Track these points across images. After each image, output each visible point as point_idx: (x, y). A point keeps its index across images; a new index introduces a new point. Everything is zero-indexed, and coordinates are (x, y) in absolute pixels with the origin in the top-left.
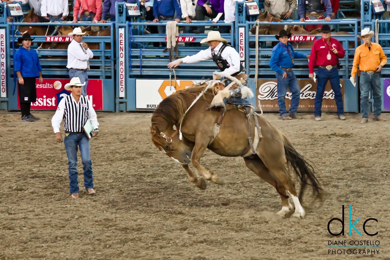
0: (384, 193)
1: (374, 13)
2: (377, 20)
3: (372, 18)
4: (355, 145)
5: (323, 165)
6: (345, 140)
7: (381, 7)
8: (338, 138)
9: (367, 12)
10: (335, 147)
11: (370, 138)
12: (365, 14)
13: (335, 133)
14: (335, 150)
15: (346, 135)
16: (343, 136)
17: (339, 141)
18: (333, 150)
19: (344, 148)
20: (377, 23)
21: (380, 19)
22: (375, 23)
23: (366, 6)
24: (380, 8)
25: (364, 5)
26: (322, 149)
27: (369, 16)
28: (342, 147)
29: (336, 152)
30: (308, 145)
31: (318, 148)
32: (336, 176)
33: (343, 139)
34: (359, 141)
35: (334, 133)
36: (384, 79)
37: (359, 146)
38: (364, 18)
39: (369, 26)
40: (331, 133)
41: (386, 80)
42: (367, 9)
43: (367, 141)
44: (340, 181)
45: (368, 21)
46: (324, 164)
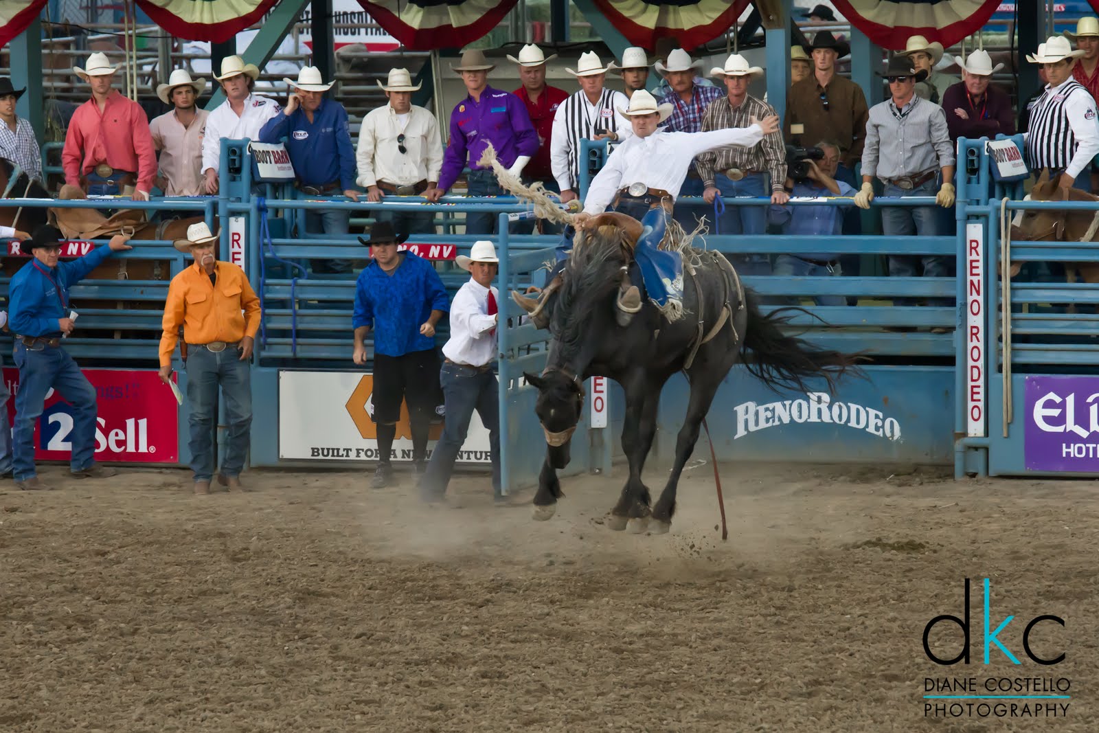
0: (1026, 723)
1: (997, 179)
2: (1005, 199)
3: (991, 194)
4: (939, 573)
5: (843, 634)
6: (908, 559)
7: (1017, 161)
8: (887, 555)
9: (974, 177)
10: (877, 583)
11: (981, 556)
12: (969, 181)
13: (879, 539)
14: (878, 591)
15: (912, 547)
16: (900, 547)
17: (890, 563)
18: (872, 591)
19: (907, 585)
20: (1007, 209)
21: (1013, 198)
22: (998, 209)
23: (971, 158)
24: (1015, 166)
25: (967, 156)
26: (840, 586)
27: (981, 189)
28: (900, 582)
29: (882, 597)
30: (799, 572)
31: (829, 583)
32: (882, 668)
33: (901, 556)
34: (949, 564)
35: (874, 540)
36: (1027, 376)
37: (950, 577)
38: (967, 194)
39: (983, 219)
40: (868, 539)
41: (1031, 380)
42: (976, 166)
43: (975, 564)
44: (894, 684)
45: (978, 202)
46: (847, 632)
